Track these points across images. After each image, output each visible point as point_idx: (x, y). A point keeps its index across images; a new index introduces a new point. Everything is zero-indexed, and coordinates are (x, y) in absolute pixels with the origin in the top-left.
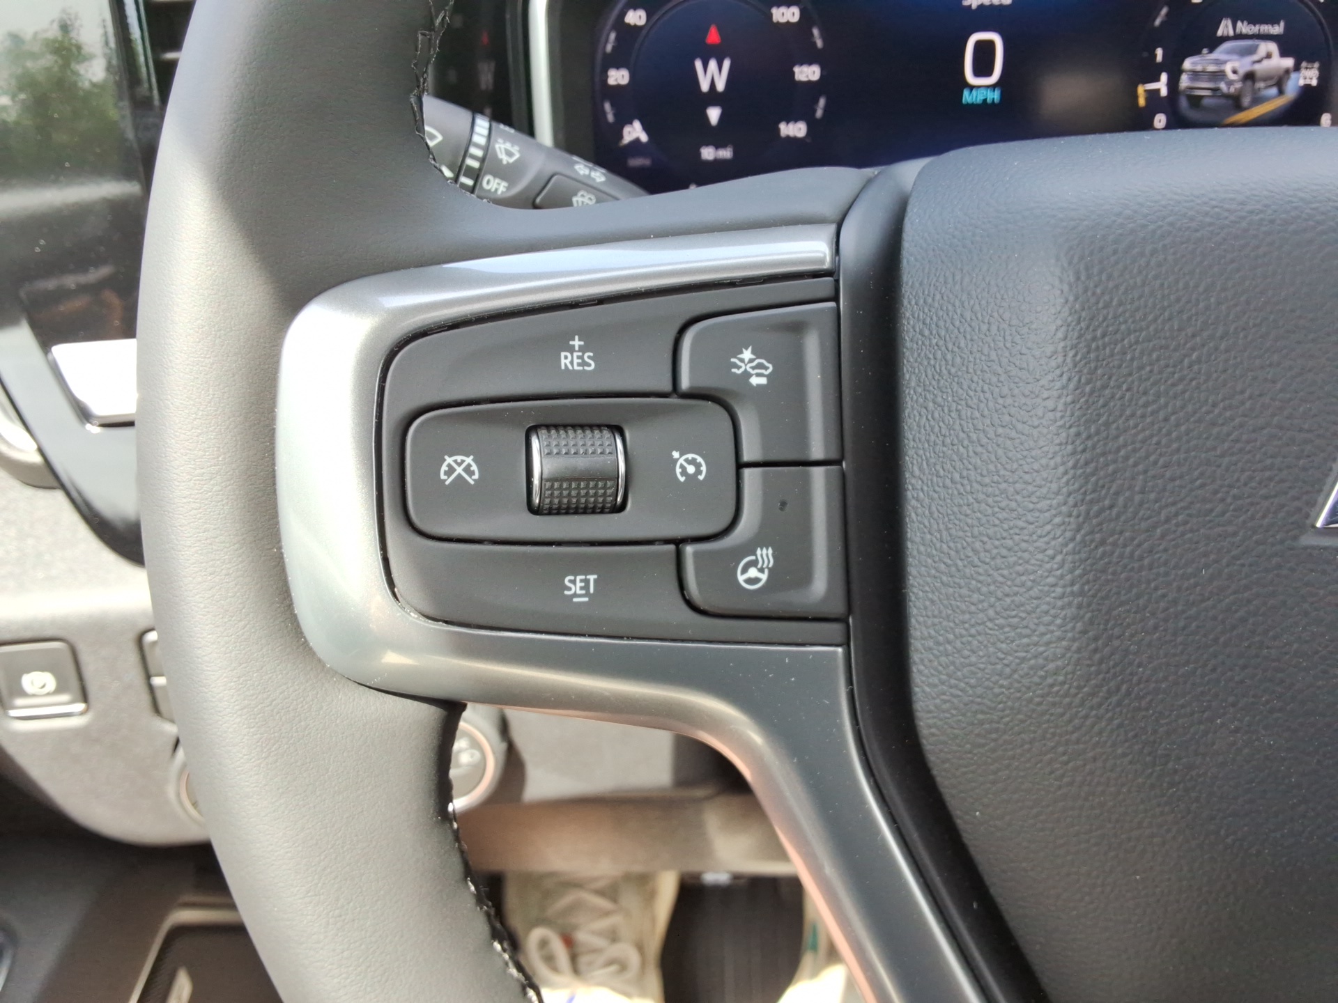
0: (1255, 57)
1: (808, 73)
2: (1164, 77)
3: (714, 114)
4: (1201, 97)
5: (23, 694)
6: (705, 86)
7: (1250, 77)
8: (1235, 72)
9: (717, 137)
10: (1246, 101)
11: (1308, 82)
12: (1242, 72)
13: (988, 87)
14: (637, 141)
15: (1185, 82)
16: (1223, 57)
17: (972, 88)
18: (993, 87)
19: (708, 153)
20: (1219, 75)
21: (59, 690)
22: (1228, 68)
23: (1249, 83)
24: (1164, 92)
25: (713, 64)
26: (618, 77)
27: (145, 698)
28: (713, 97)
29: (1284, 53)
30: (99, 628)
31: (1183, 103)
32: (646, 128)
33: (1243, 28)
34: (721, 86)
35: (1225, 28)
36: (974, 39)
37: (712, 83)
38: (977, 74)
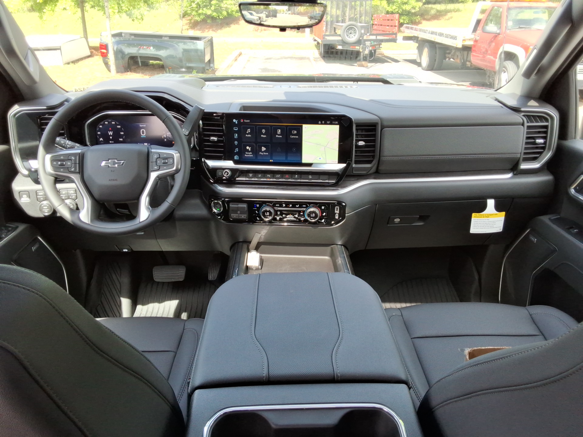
1: (122, 133)
2: (165, 135)
3: (111, 137)
4: (170, 137)
5: (23, 197)
6: (110, 134)
9: (111, 140)
15: (168, 136)
17: (142, 136)
18: (145, 135)
19: (111, 142)
21: (27, 197)
25: (110, 132)
26: (99, 133)
27: (36, 198)
28: (111, 136)
30: (32, 190)
32: (103, 139)
34: (112, 134)
36: (141, 130)
37: (111, 134)
38: (142, 134)
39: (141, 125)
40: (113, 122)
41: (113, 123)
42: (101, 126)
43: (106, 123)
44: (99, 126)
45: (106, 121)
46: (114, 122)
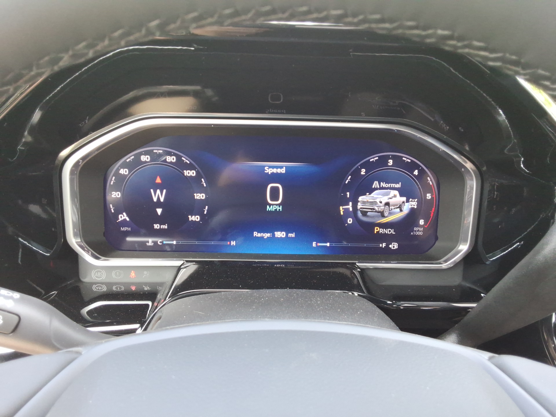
0: (390, 196)
2: (351, 203)
3: (159, 211)
4: (367, 212)
6: (155, 200)
7: (387, 204)
8: (381, 202)
9: (161, 220)
10: (386, 214)
11: (413, 206)
12: (384, 202)
13: (277, 205)
14: (125, 220)
15: (360, 206)
16: (375, 196)
17: (270, 205)
18: (279, 205)
19: (156, 226)
20: (375, 203)
22: (378, 201)
23: (387, 206)
24: (351, 209)
25: (158, 191)
26: (116, 195)
28: (159, 204)
29: (401, 195)
31: (359, 214)
32: (128, 215)
33: (383, 185)
34: (162, 200)
35: (376, 184)
36: (270, 186)
37: (158, 198)
38: (272, 199)
39: (270, 167)
40: (170, 154)
41: (171, 159)
42: (124, 171)
43: (144, 158)
44: (118, 170)
45: (146, 153)
46: (175, 155)
